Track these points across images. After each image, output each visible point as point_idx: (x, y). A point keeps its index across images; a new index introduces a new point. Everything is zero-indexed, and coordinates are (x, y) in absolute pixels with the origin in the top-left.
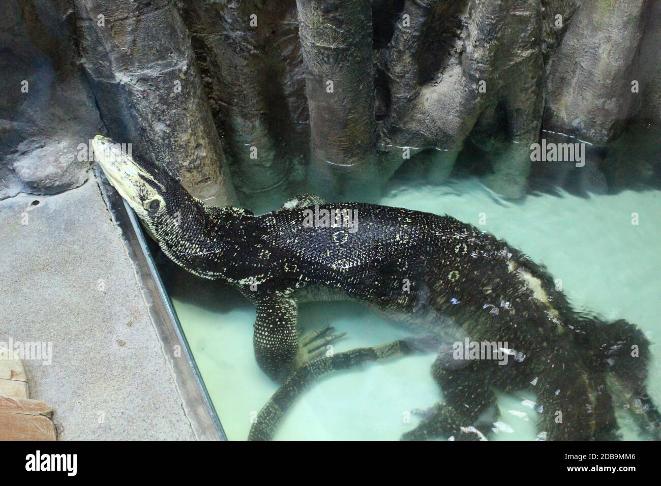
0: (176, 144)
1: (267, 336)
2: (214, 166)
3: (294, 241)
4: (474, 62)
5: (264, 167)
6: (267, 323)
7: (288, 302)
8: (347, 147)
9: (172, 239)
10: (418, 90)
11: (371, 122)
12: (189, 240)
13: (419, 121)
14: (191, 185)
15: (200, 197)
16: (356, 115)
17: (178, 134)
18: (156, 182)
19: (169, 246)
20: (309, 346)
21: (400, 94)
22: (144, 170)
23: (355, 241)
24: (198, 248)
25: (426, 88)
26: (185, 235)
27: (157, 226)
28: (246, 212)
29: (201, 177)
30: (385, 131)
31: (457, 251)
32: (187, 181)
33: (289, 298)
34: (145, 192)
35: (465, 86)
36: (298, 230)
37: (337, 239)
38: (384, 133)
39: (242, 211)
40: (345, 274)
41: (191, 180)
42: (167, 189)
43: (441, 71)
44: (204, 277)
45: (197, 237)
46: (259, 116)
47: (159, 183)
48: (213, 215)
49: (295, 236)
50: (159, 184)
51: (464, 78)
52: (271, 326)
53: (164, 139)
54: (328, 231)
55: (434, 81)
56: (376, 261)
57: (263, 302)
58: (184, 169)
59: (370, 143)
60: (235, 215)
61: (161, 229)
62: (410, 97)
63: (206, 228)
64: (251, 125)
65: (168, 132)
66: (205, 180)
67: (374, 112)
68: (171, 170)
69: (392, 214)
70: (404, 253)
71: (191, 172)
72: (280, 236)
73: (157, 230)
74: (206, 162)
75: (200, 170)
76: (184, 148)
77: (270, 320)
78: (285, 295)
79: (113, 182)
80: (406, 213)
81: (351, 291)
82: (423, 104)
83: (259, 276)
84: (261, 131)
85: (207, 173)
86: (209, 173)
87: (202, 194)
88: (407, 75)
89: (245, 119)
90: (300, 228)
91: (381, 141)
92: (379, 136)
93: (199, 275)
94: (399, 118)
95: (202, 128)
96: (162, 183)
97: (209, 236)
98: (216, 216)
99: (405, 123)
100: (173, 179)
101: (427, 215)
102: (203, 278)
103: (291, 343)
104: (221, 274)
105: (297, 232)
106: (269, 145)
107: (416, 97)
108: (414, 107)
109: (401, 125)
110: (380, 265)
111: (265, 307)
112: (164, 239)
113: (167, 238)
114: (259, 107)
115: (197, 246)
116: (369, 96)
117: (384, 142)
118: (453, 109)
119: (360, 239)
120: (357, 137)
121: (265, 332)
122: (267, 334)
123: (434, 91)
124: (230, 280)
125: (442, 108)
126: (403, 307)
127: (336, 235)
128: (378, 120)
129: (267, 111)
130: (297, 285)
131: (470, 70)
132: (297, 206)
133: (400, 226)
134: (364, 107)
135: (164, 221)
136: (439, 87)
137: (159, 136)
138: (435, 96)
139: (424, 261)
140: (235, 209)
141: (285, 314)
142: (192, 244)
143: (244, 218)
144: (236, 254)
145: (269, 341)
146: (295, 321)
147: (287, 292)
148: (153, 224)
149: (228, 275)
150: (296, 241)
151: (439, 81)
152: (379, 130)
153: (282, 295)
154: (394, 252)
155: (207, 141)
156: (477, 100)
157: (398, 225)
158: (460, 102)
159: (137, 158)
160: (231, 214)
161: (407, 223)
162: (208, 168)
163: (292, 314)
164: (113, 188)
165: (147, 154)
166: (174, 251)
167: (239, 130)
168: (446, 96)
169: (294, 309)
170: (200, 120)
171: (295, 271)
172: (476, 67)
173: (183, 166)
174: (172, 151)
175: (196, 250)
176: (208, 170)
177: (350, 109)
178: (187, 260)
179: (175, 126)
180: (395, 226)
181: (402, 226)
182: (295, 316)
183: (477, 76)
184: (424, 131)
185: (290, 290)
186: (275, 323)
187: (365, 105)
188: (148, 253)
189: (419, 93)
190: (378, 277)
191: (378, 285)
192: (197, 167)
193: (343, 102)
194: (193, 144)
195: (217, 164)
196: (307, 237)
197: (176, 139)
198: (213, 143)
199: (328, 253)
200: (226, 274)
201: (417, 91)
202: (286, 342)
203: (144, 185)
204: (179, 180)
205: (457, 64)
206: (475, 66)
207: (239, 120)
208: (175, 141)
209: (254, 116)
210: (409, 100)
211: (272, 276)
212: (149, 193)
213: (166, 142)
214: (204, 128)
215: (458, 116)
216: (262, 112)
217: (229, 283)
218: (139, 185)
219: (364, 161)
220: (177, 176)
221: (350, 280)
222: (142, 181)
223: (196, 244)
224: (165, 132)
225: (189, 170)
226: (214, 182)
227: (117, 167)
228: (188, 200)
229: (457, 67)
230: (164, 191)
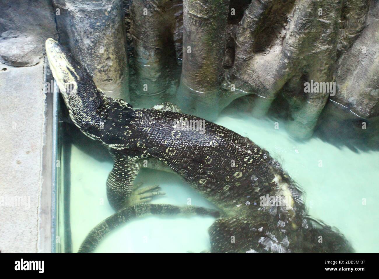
0: (95, 54)
1: (114, 182)
2: (116, 73)
3: (148, 130)
4: (288, 45)
5: (152, 81)
6: (116, 174)
7: (134, 165)
8: (200, 81)
9: (76, 110)
10: (252, 55)
11: (218, 69)
12: (86, 113)
13: (249, 75)
14: (99, 81)
15: (103, 89)
16: (208, 62)
17: (97, 48)
18: (75, 73)
19: (75, 114)
20: (142, 195)
21: (240, 55)
22: (70, 65)
23: (184, 139)
24: (90, 119)
25: (258, 56)
26: (84, 109)
27: (70, 100)
28: (128, 105)
29: (106, 77)
30: (229, 76)
31: (245, 160)
32: (97, 78)
33: (136, 162)
34: (67, 78)
35: (281, 59)
36: (153, 123)
37: (173, 135)
38: (228, 78)
39: (126, 104)
40: (172, 156)
41: (100, 78)
42: (81, 79)
43: (270, 47)
44: (90, 137)
45: (91, 113)
46: (155, 49)
47: (77, 74)
48: (107, 102)
49: (149, 127)
50: (77, 75)
51: (281, 55)
52: (118, 176)
53: (88, 50)
54: (170, 129)
55: (264, 52)
56: (193, 154)
57: (119, 161)
58: (96, 71)
59: (216, 81)
60: (121, 105)
61: (72, 102)
62: (246, 59)
63: (99, 108)
64: (148, 54)
65: (91, 45)
66: (109, 80)
67: (222, 63)
68: (89, 69)
69: (213, 128)
70: (212, 153)
71: (101, 73)
72: (141, 125)
73: (69, 102)
74: (111, 69)
75: (106, 73)
76: (99, 57)
77: (119, 172)
78: (134, 160)
79: (51, 68)
81: (173, 168)
82: (254, 65)
83: (121, 145)
84: (154, 59)
85: (111, 76)
86: (112, 77)
87: (104, 88)
88: (246, 44)
89: (146, 49)
90: (154, 123)
91: (225, 82)
92: (224, 78)
93: (87, 135)
94: (238, 70)
95: (113, 48)
96: (79, 75)
97: (99, 113)
98: (109, 103)
99: (241, 74)
100: (88, 74)
101: (235, 134)
102: (88, 137)
103: (127, 190)
104: (99, 138)
105: (151, 124)
106: (158, 69)
107: (249, 59)
108: (247, 65)
109: (238, 75)
110: (195, 157)
111: (119, 164)
112: (72, 109)
113: (74, 108)
114: (156, 44)
115: (90, 118)
116: (219, 52)
117: (226, 83)
118: (271, 72)
119: (187, 138)
120: (208, 76)
121: (114, 179)
122: (114, 180)
123: (263, 58)
124: (104, 143)
125: (265, 70)
126: (202, 187)
127: (174, 132)
128: (225, 69)
129: (161, 48)
130: (142, 156)
131: (285, 50)
132: (162, 109)
133: (215, 136)
134: (215, 58)
135: (74, 97)
136: (266, 57)
137: (86, 47)
138: (262, 61)
139: (223, 161)
140: (122, 102)
141: (129, 171)
142: (88, 116)
143: (126, 109)
144: (111, 128)
145: (114, 185)
146: (134, 177)
147: (135, 159)
148: (68, 98)
149: (103, 139)
150: (149, 130)
151: (267, 52)
152: (224, 75)
153: (131, 160)
154: (206, 151)
155: (115, 56)
156: (286, 70)
157: (214, 136)
158: (276, 69)
159: (69, 57)
160: (118, 104)
161: (220, 136)
162: (112, 73)
163: (134, 172)
164: (51, 71)
165: (77, 56)
166: (76, 118)
167: (141, 55)
168: (269, 63)
169: (137, 170)
170: (113, 43)
171: (142, 147)
172: (289, 49)
173: (97, 68)
174: (92, 58)
175: (88, 120)
176: (112, 74)
177: (205, 57)
178: (82, 124)
179: (97, 43)
180: (212, 136)
181: (216, 137)
182: (136, 174)
183: (289, 54)
184: (251, 82)
185: (137, 158)
186: (121, 175)
187: (216, 57)
188: (56, 114)
189: (252, 58)
190: (191, 164)
191: (189, 169)
192: (105, 71)
193: (201, 52)
194: (105, 56)
195: (118, 72)
196: (156, 129)
197: (96, 51)
198: (119, 59)
199: (166, 141)
200: (102, 139)
201: (251, 55)
202: (124, 188)
203: (68, 74)
204: (93, 76)
205: (280, 45)
206: (288, 48)
207: (141, 49)
208: (95, 52)
209: (151, 48)
210: (245, 60)
211: (128, 147)
212: (69, 79)
213: (89, 51)
214: (115, 48)
215: (273, 77)
216: (157, 47)
217: (103, 144)
218: (65, 73)
219: (210, 92)
220: (92, 74)
221: (174, 161)
222: (67, 71)
223: (90, 116)
224: (89, 45)
225: (100, 72)
226: (114, 82)
227: (56, 59)
228: (93, 89)
229: (280, 46)
230: (79, 79)
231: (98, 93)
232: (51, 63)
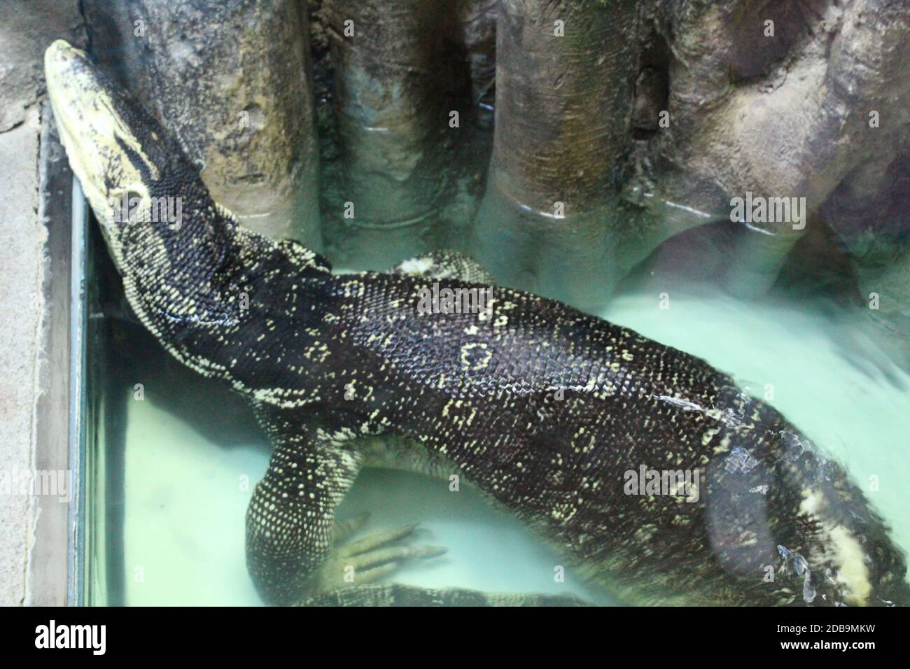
0: (207, 92)
1: (273, 513)
2: (277, 154)
3: (383, 341)
4: (850, 59)
5: (391, 179)
6: (280, 488)
7: (337, 457)
8: (554, 179)
9: (148, 277)
10: (727, 93)
11: (614, 139)
12: (181, 288)
13: (717, 159)
14: (222, 181)
15: (235, 208)
16: (581, 117)
17: (215, 74)
18: (144, 156)
19: (141, 290)
20: (361, 557)
21: (689, 92)
22: (126, 128)
23: (503, 371)
24: (192, 306)
25: (745, 94)
26: (174, 275)
27: (125, 244)
28: (318, 259)
29: (245, 168)
30: (647, 162)
31: (706, 440)
32: (216, 172)
33: (342, 448)
34: (116, 172)
35: (823, 106)
36: (398, 320)
37: (467, 358)
38: (645, 168)
39: (310, 256)
40: (462, 430)
41: (225, 171)
42: (163, 175)
43: (785, 63)
44: (192, 366)
45: (197, 285)
46: (404, 76)
47: (149, 159)
48: (248, 250)
49: (388, 331)
50: (149, 164)
51: (824, 89)
52: (285, 495)
53: (185, 79)
54: (456, 338)
55: (767, 83)
56: (531, 420)
57: (288, 445)
58: (212, 148)
59: (606, 180)
60: (293, 260)
61: (133, 251)
62: (706, 104)
63: (222, 270)
64: (381, 91)
65: (196, 64)
66: (254, 177)
67: (627, 120)
68: (187, 143)
69: (598, 336)
70: (595, 418)
71: (227, 156)
72: (359, 324)
73: (124, 252)
74: (262, 142)
75: (245, 154)
76: (222, 104)
78: (335, 440)
79: (65, 140)
80: (630, 339)
81: (466, 467)
82: (731, 125)
83: (296, 392)
84: (402, 107)
85: (260, 165)
86: (264, 167)
87: (239, 203)
88: (707, 58)
89: (373, 75)
90: (403, 318)
91: (635, 181)
92: (632, 170)
93: (182, 361)
94: (678, 144)
95: (266, 72)
96: (156, 164)
97: (223, 287)
98: (253, 253)
99: (687, 156)
100: (183, 159)
102: (188, 368)
103: (312, 539)
104: (223, 368)
105: (395, 323)
106: (412, 139)
107: (718, 107)
108: (713, 123)
109: (679, 159)
110: (538, 430)
111: (285, 453)
112: (135, 274)
113: (140, 272)
114: (407, 58)
115: (192, 302)
116: (616, 82)
117: (640, 186)
118: (791, 148)
119: (512, 369)
120: (578, 163)
121: (271, 503)
122: (272, 507)
123: (763, 103)
124: (238, 385)
125: (769, 141)
126: (561, 529)
127: (468, 350)
128: (637, 137)
129: (424, 71)
130: (365, 428)
131: (840, 73)
132: (427, 273)
133: (604, 362)
134: (602, 103)
135: (141, 236)
136: (773, 96)
137: (177, 70)
138: (760, 113)
139: (631, 445)
140: (295, 247)
141: (321, 479)
142: (184, 297)
143: (310, 272)
144: (263, 336)
145: (272, 523)
146: (338, 498)
147: (340, 436)
148: (120, 238)
149: (237, 374)
150: (388, 341)
151: (777, 83)
152: (634, 159)
153: (328, 441)
154: (575, 411)
155: (272, 100)
156: (842, 141)
157: (601, 360)
158: (808, 138)
159: (123, 103)
160: (285, 257)
161: (622, 361)
162: (264, 155)
163: (336, 483)
164: (63, 149)
165: (149, 99)
166: (147, 302)
167: (358, 95)
168: (782, 118)
169: (346, 474)
170: (267, 57)
171: (365, 399)
172: (851, 69)
173: (213, 140)
174: (197, 104)
175: (186, 309)
176: (262, 159)
177: (570, 102)
178: (166, 324)
179: (213, 57)
180: (594, 360)
181: (608, 363)
182: (344, 488)
183: (850, 89)
184: (724, 180)
185: (346, 433)
186: (293, 491)
187: (605, 99)
188: (82, 291)
189: (727, 101)
190: (526, 453)
191: (520, 469)
192: (240, 147)
193: (556, 84)
194: (241, 100)
195: (284, 151)
196: (410, 339)
197: (209, 83)
198: (288, 111)
199: (442, 380)
200: (232, 371)
201: (723, 93)
202: (303, 534)
203: (119, 158)
204: (200, 166)
205: (821, 57)
206: (849, 68)
207: (359, 76)
208: (207, 87)
209: (392, 73)
210: (703, 110)
211: (318, 398)
212: (123, 175)
213: (190, 83)
214: (272, 74)
215: (797, 166)
216: (410, 69)
217: (236, 389)
218: (109, 155)
219: (585, 215)
220: (198, 157)
221: (468, 446)
222: (118, 150)
223: (191, 298)
224: (189, 65)
225: (224, 151)
226: (270, 186)
227: (79, 111)
228: (201, 209)
229: (820, 62)
230: (155, 176)
231: (219, 221)
232: (64, 124)
